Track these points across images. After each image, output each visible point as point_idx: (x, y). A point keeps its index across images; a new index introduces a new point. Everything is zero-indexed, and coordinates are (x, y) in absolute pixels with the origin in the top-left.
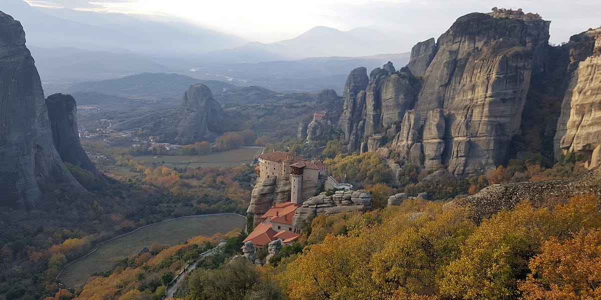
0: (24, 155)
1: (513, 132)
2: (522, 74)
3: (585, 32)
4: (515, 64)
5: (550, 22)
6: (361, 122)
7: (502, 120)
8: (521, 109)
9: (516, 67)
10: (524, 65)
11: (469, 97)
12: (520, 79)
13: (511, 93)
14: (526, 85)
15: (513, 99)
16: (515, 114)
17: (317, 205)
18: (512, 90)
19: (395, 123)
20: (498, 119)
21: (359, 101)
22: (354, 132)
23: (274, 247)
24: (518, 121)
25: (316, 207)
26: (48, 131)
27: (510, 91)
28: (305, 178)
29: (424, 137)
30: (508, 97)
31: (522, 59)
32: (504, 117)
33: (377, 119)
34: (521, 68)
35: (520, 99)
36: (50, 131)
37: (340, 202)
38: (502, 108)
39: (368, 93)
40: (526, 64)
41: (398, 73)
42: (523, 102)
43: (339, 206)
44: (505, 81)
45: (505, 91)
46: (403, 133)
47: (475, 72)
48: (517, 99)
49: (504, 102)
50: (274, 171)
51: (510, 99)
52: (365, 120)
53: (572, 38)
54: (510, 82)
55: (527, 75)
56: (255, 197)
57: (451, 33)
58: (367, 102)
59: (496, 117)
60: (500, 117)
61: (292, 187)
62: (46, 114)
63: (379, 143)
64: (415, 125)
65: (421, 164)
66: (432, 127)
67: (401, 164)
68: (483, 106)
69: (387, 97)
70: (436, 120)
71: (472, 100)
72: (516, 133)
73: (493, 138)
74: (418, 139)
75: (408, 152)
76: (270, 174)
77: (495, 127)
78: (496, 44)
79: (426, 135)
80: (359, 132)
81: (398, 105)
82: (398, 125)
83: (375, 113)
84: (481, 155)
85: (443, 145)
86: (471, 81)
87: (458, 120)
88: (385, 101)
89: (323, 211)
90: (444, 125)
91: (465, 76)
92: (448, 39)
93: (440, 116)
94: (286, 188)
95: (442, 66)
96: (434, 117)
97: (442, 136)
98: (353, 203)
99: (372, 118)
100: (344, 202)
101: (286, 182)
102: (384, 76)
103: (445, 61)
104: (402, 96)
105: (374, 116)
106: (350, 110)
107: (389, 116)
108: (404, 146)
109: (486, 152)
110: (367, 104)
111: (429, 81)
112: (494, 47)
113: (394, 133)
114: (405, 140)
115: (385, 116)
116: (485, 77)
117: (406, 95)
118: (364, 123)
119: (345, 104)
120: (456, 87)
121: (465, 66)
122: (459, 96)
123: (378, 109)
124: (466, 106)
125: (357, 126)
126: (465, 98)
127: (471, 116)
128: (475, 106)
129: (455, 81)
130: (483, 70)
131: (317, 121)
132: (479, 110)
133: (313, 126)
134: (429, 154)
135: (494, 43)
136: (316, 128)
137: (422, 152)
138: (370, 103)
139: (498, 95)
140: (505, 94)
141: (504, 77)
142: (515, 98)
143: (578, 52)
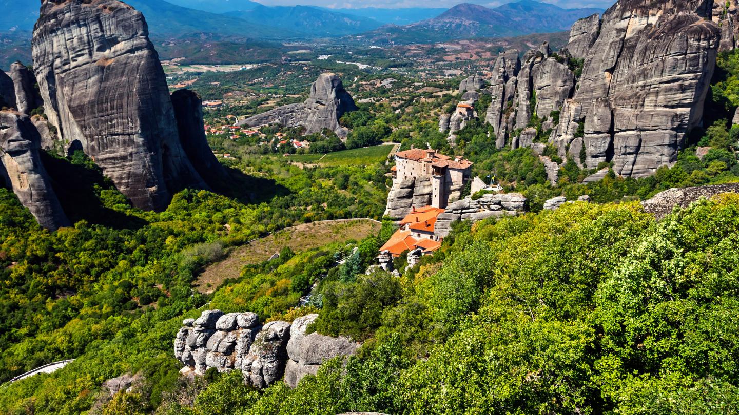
1: (693, 123)
4: (697, 44)
6: (512, 114)
7: (679, 110)
8: (704, 97)
9: (699, 47)
10: (709, 43)
11: (641, 83)
12: (703, 60)
14: (710, 67)
15: (693, 86)
16: (696, 103)
17: (462, 210)
18: (693, 74)
19: (552, 114)
20: (675, 109)
21: (509, 89)
22: (504, 124)
23: (414, 257)
24: (699, 111)
25: (461, 213)
26: (173, 129)
27: (691, 76)
28: (448, 179)
29: (585, 130)
30: (687, 83)
31: (706, 36)
32: (682, 106)
33: (531, 108)
34: (704, 47)
35: (703, 84)
37: (489, 206)
38: (680, 96)
39: (520, 80)
40: (711, 41)
41: (555, 55)
42: (707, 88)
43: (485, 211)
44: (684, 64)
45: (683, 76)
46: (561, 126)
47: (647, 53)
48: (698, 86)
50: (412, 171)
51: (690, 85)
52: (516, 112)
54: (690, 65)
55: (712, 55)
56: (392, 200)
57: (619, 7)
58: (520, 91)
59: (672, 107)
60: (677, 107)
61: (433, 190)
62: (172, 112)
63: (533, 138)
64: (575, 116)
65: (582, 163)
66: (596, 119)
67: (559, 162)
68: (657, 93)
69: (543, 84)
70: (600, 110)
71: (644, 86)
72: (697, 125)
73: (668, 131)
74: (580, 133)
75: (567, 148)
76: (408, 174)
77: (670, 118)
78: (675, 18)
79: (587, 127)
80: (510, 126)
81: (556, 93)
82: (556, 116)
83: (528, 103)
84: (652, 150)
85: (608, 140)
86: (642, 64)
87: (626, 111)
88: (540, 88)
89: (468, 217)
90: (610, 117)
91: (635, 58)
92: (615, 15)
93: (605, 106)
94: (426, 191)
95: (608, 47)
96: (597, 106)
97: (607, 129)
98: (503, 208)
99: (525, 108)
100: (493, 207)
101: (427, 183)
102: (539, 60)
103: (611, 41)
104: (560, 82)
105: (527, 106)
106: (499, 100)
107: (545, 107)
108: (562, 141)
109: (659, 148)
110: (520, 93)
111: (592, 64)
112: (671, 22)
113: (551, 127)
114: (564, 135)
115: (541, 106)
116: (660, 59)
117: (565, 82)
118: (516, 115)
119: (494, 92)
120: (624, 71)
121: (635, 46)
122: (628, 82)
123: (531, 97)
124: (636, 94)
125: (507, 118)
126: (635, 84)
127: (643, 105)
128: (648, 94)
129: (623, 63)
130: (658, 50)
131: (461, 113)
132: (652, 98)
133: (456, 118)
134: (591, 151)
135: (671, 18)
136: (460, 121)
137: (584, 148)
138: (523, 91)
139: (675, 80)
140: (684, 79)
141: (683, 59)
142: (696, 84)
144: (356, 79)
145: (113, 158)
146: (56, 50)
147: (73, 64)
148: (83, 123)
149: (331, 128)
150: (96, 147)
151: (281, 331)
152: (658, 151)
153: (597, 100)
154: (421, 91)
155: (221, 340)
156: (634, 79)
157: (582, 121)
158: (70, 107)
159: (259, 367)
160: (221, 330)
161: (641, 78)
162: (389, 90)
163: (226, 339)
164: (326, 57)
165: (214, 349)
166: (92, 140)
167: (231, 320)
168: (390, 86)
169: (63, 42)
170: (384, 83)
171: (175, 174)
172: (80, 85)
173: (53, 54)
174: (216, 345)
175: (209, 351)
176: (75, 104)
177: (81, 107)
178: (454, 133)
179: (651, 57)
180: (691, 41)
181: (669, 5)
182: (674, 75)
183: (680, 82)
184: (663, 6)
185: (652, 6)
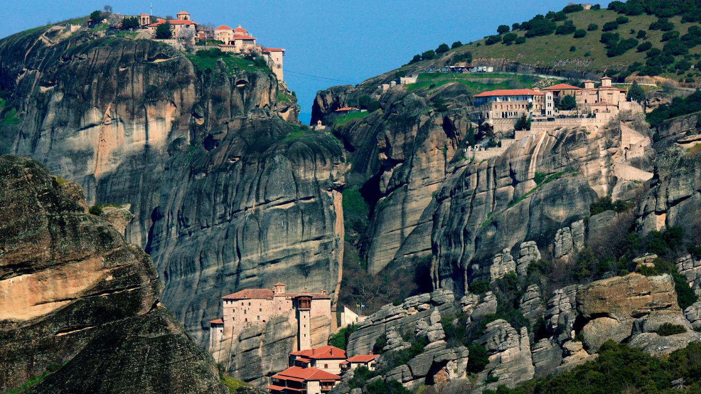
4: (310, 176)
9: (316, 183)
10: (331, 176)
12: (330, 212)
13: (317, 250)
15: (323, 265)
18: (318, 242)
27: (314, 245)
30: (312, 260)
40: (334, 173)
44: (299, 221)
45: (303, 245)
49: (306, 275)
51: (318, 264)
54: (310, 222)
139: (288, 255)
140: (304, 253)
141: (296, 210)
142: (327, 262)
143: (400, 140)
179: (220, 211)
180: (301, 173)
181: (190, 94)
182: (285, 246)
183: (297, 260)
184: (176, 96)
185: (152, 96)
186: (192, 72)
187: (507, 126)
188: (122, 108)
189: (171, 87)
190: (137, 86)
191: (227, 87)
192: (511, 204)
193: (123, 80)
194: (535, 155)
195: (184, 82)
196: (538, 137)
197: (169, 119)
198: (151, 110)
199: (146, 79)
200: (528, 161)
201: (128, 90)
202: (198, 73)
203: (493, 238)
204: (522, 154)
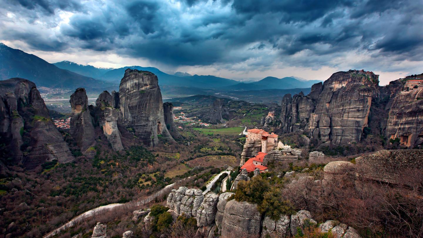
0: (154, 125)
1: (364, 125)
2: (367, 99)
3: (398, 80)
4: (363, 94)
5: (379, 75)
6: (290, 118)
7: (358, 120)
8: (367, 115)
9: (364, 96)
11: (341, 108)
12: (366, 101)
14: (369, 103)
15: (363, 110)
16: (365, 117)
17: (275, 154)
19: (306, 119)
20: (356, 119)
21: (288, 108)
22: (287, 121)
23: (257, 172)
24: (366, 120)
25: (275, 155)
26: (163, 117)
27: (361, 106)
28: (268, 142)
29: (320, 125)
30: (360, 109)
31: (366, 92)
32: (359, 118)
33: (297, 116)
34: (366, 96)
35: (367, 110)
36: (163, 116)
37: (286, 153)
38: (358, 114)
39: (292, 105)
40: (369, 94)
41: (306, 96)
42: (368, 111)
43: (285, 155)
44: (358, 102)
46: (310, 123)
47: (343, 97)
48: (365, 110)
50: (254, 137)
51: (362, 110)
52: (291, 117)
53: (391, 83)
54: (361, 102)
55: (369, 100)
56: (245, 148)
57: (330, 80)
58: (292, 109)
59: (355, 118)
60: (357, 118)
61: (262, 145)
62: (163, 110)
63: (298, 128)
64: (315, 120)
65: (319, 138)
66: (324, 121)
67: (309, 138)
68: (348, 113)
69: (302, 107)
70: (326, 118)
71: (342, 110)
72: (365, 126)
73: (354, 127)
74: (318, 126)
75: (312, 132)
76: (252, 139)
77: (354, 123)
78: (353, 85)
79: (321, 125)
80: (289, 122)
81: (307, 111)
82: (308, 120)
83: (296, 114)
84: (348, 135)
85: (329, 130)
86: (341, 101)
87: (336, 118)
88: (301, 108)
89: (277, 157)
90: (330, 121)
91: (338, 99)
92: (329, 83)
93: (327, 116)
94: (260, 145)
95: (327, 94)
96: (324, 117)
97: (329, 126)
98: (292, 154)
99: (295, 116)
100: (288, 154)
101: (260, 142)
102: (300, 98)
103: (328, 92)
104: (308, 107)
105: (296, 115)
106: (285, 112)
107: (303, 115)
108: (310, 129)
109: (351, 134)
110: (293, 110)
111: (321, 100)
112: (352, 86)
113: (306, 123)
114: (311, 127)
115: (301, 115)
116: (349, 100)
117: (310, 106)
118: (291, 118)
119: (282, 109)
120: (334, 104)
121: (338, 94)
122: (336, 108)
123: (297, 112)
124: (340, 113)
125: (288, 119)
126: (339, 109)
127: (343, 117)
128: (344, 113)
129: (333, 101)
130: (347, 96)
131: (269, 116)
132: (346, 114)
133: (268, 118)
134: (323, 134)
135: (352, 85)
136: (269, 119)
137: (319, 132)
138: (294, 110)
139: (355, 108)
140: (359, 108)
141: (358, 100)
142: (364, 110)
143: (395, 89)
144: (229, 102)
145: (141, 125)
146: (127, 87)
147: (132, 92)
148: (132, 112)
149: (219, 119)
150: (136, 121)
151: (215, 198)
152: (350, 135)
153: (324, 114)
154: (254, 107)
155: (187, 200)
156: (339, 107)
157: (318, 122)
158: (129, 106)
159: (205, 213)
160: (187, 195)
161: (342, 106)
162: (241, 106)
163: (189, 200)
164: (218, 93)
165: (184, 203)
166: (135, 119)
167: (192, 192)
168: (242, 105)
169: (130, 85)
170: (239, 104)
171: (161, 133)
172: (133, 99)
173: (126, 88)
174: (185, 202)
175: (182, 204)
176: (130, 106)
177: (132, 107)
178: (267, 124)
179: (345, 99)
180: (360, 94)
181: (350, 80)
182: (355, 106)
183: (357, 109)
184: (348, 80)
185: (343, 80)
186: (351, 76)
187: (412, 87)
188: (338, 82)
189: (347, 79)
190: (342, 79)
191: (357, 79)
192: (409, 103)
193: (339, 77)
194: (418, 93)
195: (349, 78)
196: (419, 90)
197: (346, 83)
198: (343, 82)
199: (343, 77)
200: (416, 95)
201: (340, 79)
202: (352, 77)
203: (403, 110)
204: (414, 93)
